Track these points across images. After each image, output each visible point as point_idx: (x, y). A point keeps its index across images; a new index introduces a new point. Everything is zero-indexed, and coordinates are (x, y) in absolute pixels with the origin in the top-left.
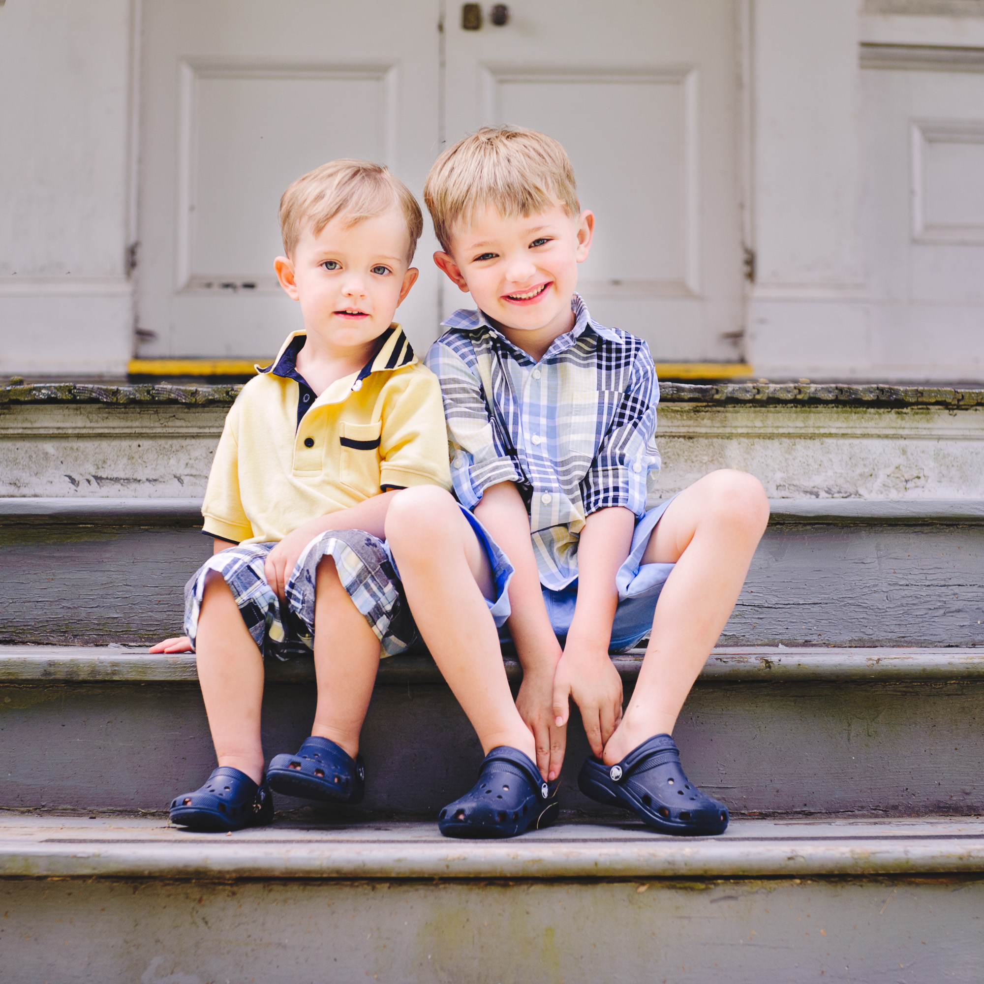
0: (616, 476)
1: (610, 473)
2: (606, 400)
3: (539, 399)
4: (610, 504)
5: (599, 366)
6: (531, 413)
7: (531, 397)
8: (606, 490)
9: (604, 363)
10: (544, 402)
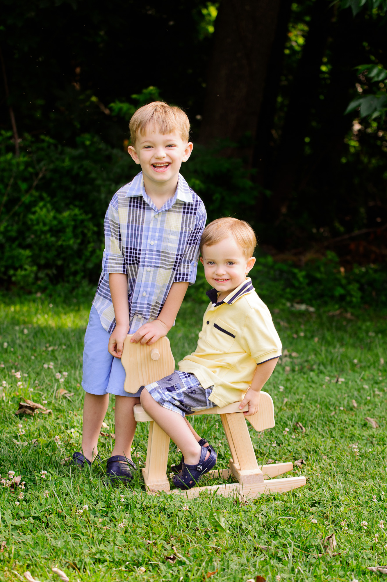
0: (188, 268)
1: (186, 266)
2: (184, 231)
3: (157, 226)
4: (184, 281)
5: (184, 212)
6: (152, 232)
7: (153, 225)
8: (184, 274)
9: (186, 210)
10: (158, 227)
